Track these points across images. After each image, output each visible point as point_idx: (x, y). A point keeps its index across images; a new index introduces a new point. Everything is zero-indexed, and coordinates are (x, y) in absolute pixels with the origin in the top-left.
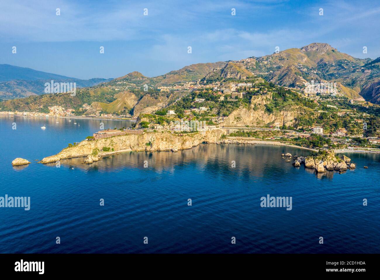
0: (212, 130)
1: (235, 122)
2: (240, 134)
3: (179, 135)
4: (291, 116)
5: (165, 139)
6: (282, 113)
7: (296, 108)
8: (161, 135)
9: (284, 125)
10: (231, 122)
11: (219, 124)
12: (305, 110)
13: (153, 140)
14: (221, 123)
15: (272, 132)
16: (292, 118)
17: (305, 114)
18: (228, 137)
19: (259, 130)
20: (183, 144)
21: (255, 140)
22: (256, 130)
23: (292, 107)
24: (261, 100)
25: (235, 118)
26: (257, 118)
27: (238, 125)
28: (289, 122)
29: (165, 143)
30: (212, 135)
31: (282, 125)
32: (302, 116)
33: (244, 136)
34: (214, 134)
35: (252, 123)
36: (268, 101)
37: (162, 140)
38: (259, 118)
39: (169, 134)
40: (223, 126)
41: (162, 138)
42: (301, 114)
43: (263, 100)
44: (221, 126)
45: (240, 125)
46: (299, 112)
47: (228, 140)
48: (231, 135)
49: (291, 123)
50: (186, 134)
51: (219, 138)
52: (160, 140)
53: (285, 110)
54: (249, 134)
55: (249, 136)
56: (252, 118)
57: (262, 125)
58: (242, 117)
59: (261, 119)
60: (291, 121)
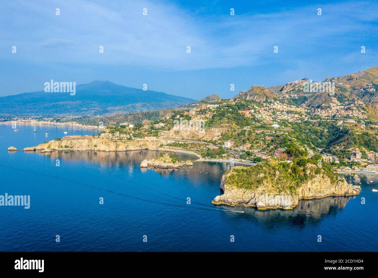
0: (151, 140)
1: (174, 135)
2: (175, 145)
3: (114, 141)
4: (218, 132)
5: (104, 143)
6: (212, 130)
7: (226, 126)
8: (102, 140)
9: (212, 140)
10: (171, 135)
11: (161, 136)
12: (231, 127)
13: (97, 143)
14: (162, 135)
15: (199, 145)
16: (219, 134)
17: (230, 131)
18: (164, 146)
19: (191, 143)
20: (116, 147)
21: (181, 150)
22: (189, 142)
23: (222, 125)
24: (199, 118)
25: (175, 132)
26: (194, 133)
27: (176, 138)
28: (216, 137)
29: (104, 146)
30: (151, 144)
31: (211, 139)
32: (228, 132)
33: (176, 146)
34: (153, 143)
35: (188, 136)
36: (205, 119)
37: (102, 143)
38: (195, 133)
39: (107, 140)
40: (164, 138)
41: (102, 142)
42: (228, 130)
43: (201, 118)
44: (162, 138)
45: (178, 138)
46: (227, 129)
47: (163, 148)
48: (167, 145)
49: (218, 138)
50: (120, 141)
51: (158, 146)
52: (101, 143)
53: (215, 127)
54: (180, 145)
55: (180, 147)
56: (189, 133)
57: (195, 139)
58: (180, 131)
59: (196, 134)
60: (218, 136)
